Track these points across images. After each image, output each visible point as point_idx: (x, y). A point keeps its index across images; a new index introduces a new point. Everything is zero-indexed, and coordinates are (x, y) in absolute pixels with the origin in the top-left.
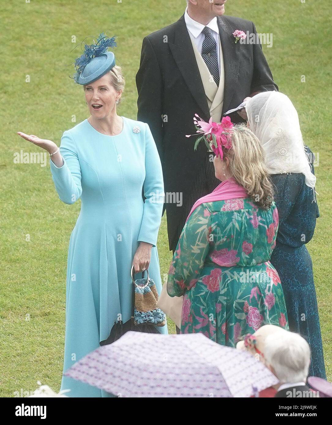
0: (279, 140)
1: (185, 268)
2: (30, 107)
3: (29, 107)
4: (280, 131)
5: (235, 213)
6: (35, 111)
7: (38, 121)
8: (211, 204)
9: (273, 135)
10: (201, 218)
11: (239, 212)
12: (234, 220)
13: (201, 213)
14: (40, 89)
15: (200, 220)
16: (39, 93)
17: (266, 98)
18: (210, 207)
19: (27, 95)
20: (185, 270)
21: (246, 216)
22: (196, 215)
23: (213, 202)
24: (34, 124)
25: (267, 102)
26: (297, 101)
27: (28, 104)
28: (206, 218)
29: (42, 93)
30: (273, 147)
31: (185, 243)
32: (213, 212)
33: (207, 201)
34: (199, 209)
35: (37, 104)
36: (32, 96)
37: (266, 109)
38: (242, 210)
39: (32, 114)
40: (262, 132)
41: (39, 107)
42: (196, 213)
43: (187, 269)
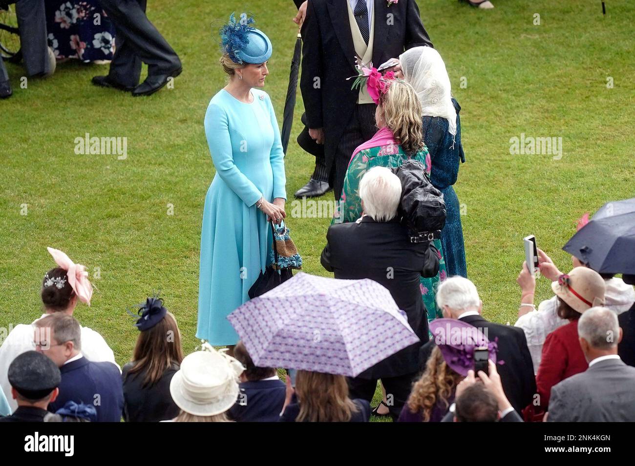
0: (432, 90)
1: (351, 211)
2: (208, 67)
3: (206, 66)
4: (434, 82)
5: (391, 157)
6: (212, 70)
7: (215, 79)
8: (368, 150)
9: (429, 85)
10: (360, 164)
11: (394, 156)
12: (389, 163)
13: (360, 159)
14: (216, 50)
15: (359, 166)
16: (216, 54)
17: (420, 53)
18: (368, 153)
19: (205, 56)
20: (351, 213)
21: (401, 160)
22: (356, 161)
23: (370, 148)
24: (211, 82)
25: (422, 56)
26: (449, 58)
27: (206, 64)
28: (364, 163)
29: (218, 54)
30: (427, 96)
31: (348, 188)
32: (371, 157)
33: (364, 148)
34: (358, 155)
35: (214, 64)
36: (209, 57)
37: (421, 63)
38: (397, 155)
39: (210, 73)
40: (417, 83)
41: (216, 67)
42: (355, 160)
43: (353, 212)
